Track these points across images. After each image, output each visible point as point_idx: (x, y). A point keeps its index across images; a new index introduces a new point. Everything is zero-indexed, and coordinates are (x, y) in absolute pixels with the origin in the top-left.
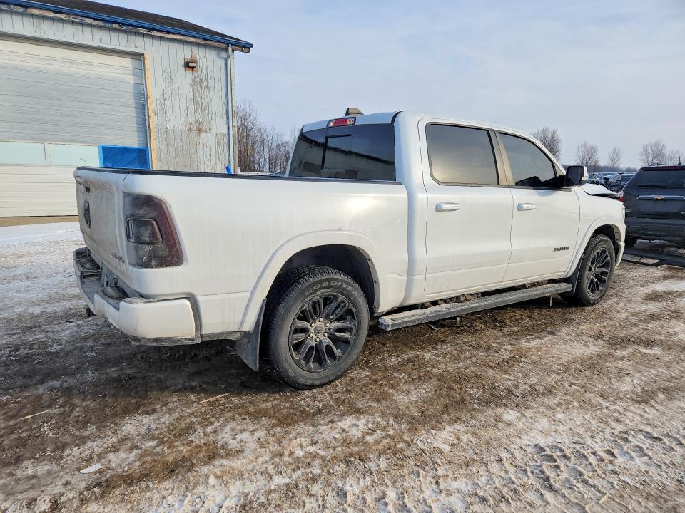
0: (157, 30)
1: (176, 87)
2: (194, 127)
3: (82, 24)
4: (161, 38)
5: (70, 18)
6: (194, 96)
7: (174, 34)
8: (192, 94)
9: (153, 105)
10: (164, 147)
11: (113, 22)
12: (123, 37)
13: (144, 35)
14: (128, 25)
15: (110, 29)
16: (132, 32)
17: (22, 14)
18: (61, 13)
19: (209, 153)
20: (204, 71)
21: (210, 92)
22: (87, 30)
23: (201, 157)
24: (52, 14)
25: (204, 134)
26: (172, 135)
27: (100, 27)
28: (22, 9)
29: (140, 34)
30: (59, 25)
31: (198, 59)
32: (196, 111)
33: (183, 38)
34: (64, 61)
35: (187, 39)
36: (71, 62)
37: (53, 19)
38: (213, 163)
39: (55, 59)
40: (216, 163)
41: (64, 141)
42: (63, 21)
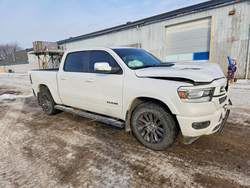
0: (217, 5)
1: (224, 24)
2: (230, 40)
3: (192, 13)
4: (219, 7)
5: (187, 13)
6: (232, 26)
7: (224, 3)
8: (231, 25)
9: (213, 34)
10: (215, 50)
11: (200, 9)
12: (204, 12)
13: (212, 9)
14: (205, 8)
15: (200, 11)
16: (208, 9)
17: (176, 17)
18: (185, 13)
19: (236, 50)
20: (239, 13)
21: (241, 22)
22: (193, 15)
23: (232, 52)
24: (182, 14)
25: (234, 42)
26: (219, 45)
27: (197, 12)
28: (175, 16)
29: (211, 9)
30: (185, 17)
31: (236, 9)
32: (232, 33)
33: (228, 3)
34: (186, 27)
35: (230, 3)
36: (188, 27)
37: (183, 16)
38: (238, 54)
39: (184, 28)
40: (240, 55)
41: (183, 53)
42: (186, 15)
